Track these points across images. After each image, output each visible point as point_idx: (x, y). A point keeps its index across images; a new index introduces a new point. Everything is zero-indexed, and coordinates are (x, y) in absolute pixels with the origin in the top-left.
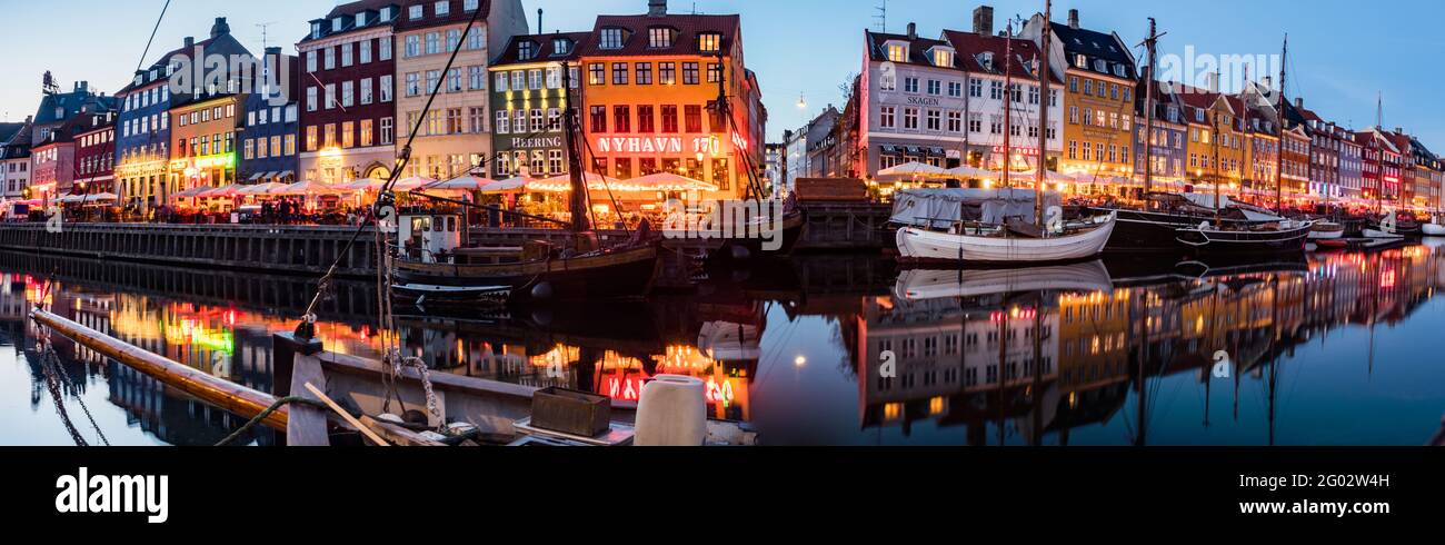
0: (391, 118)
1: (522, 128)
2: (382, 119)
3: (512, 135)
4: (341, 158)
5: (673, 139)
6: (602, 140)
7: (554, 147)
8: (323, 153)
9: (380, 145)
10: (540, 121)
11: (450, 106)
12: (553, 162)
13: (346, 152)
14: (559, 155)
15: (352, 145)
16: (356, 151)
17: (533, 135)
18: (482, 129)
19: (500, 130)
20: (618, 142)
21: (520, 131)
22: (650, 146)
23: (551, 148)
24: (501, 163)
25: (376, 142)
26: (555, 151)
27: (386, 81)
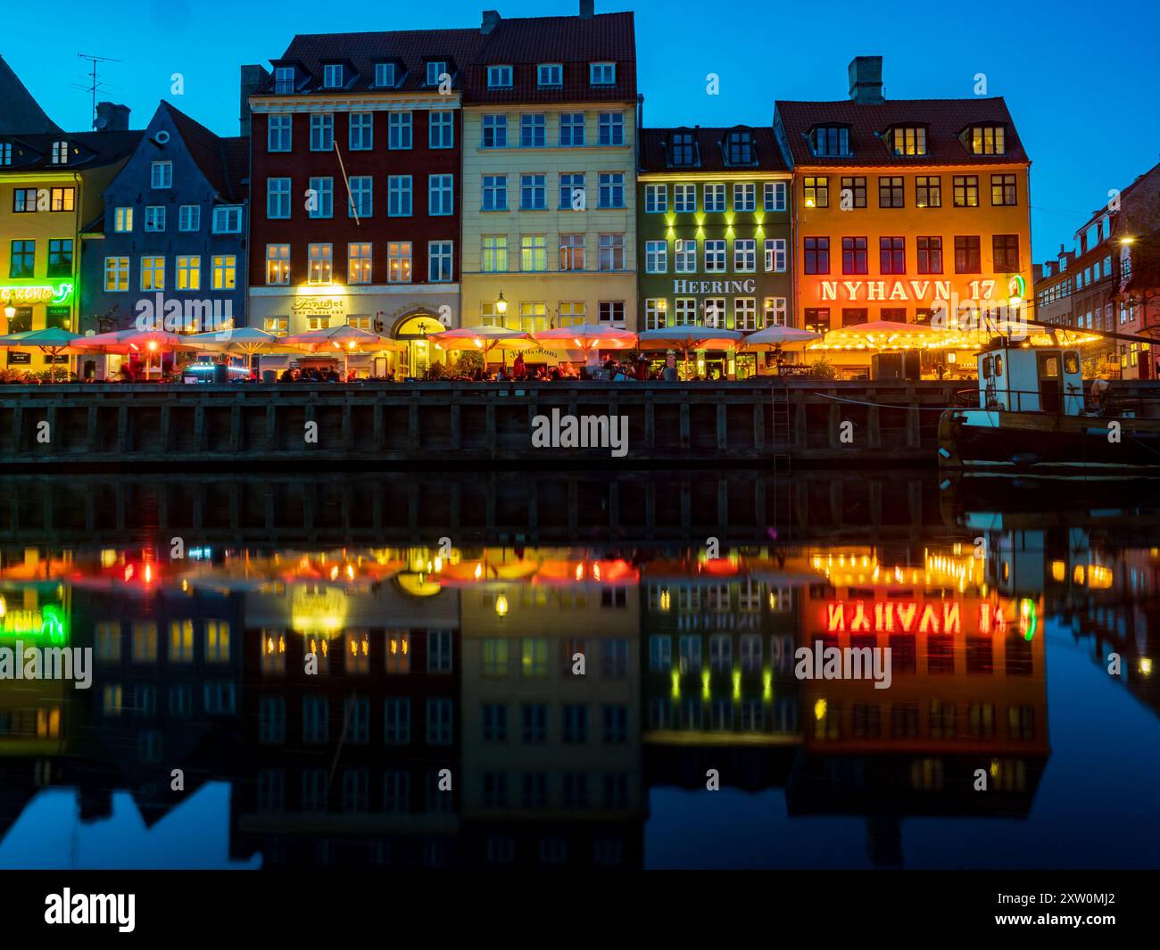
0: (451, 243)
1: (690, 267)
2: (431, 243)
3: (671, 276)
4: (346, 301)
5: (939, 284)
6: (826, 284)
7: (744, 294)
8: (304, 290)
9: (426, 282)
10: (720, 257)
11: (563, 230)
12: (740, 316)
13: (355, 290)
14: (750, 304)
15: (370, 282)
16: (379, 289)
17: (711, 278)
18: (618, 265)
19: (652, 267)
20: (852, 288)
21: (686, 270)
22: (901, 292)
23: (738, 294)
24: (651, 315)
25: (419, 276)
26: (745, 300)
27: (439, 186)
